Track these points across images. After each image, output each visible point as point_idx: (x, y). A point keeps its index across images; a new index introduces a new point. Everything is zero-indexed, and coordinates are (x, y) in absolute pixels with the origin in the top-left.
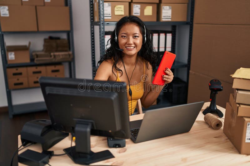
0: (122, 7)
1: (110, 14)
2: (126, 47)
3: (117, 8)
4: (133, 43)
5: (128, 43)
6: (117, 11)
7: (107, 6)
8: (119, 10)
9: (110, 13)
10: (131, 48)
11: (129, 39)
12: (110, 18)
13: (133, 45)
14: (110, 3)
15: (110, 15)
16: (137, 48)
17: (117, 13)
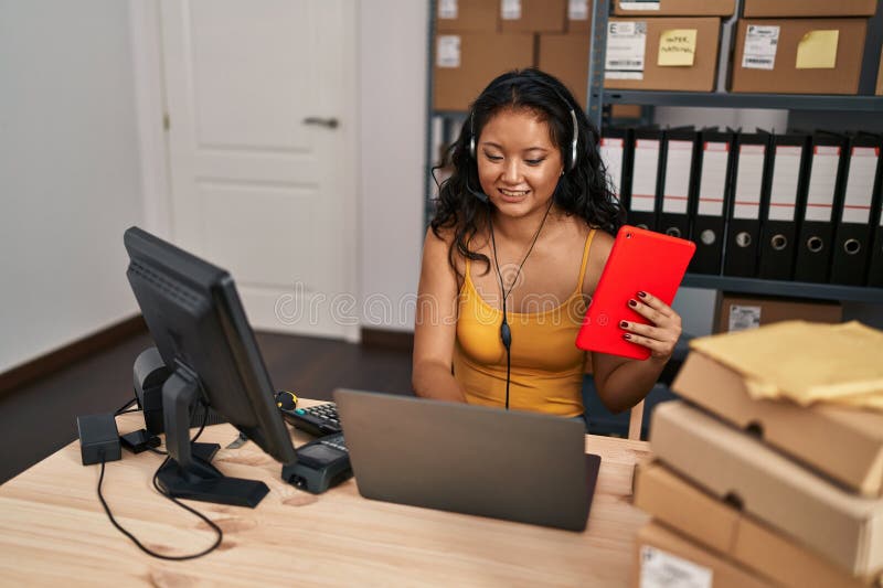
0: (691, 35)
1: (638, 63)
2: (500, 190)
3: (670, 40)
4: (521, 180)
5: (503, 179)
6: (670, 49)
7: (632, 33)
8: (675, 49)
9: (642, 59)
10: (516, 194)
11: (507, 165)
12: (639, 76)
13: (523, 187)
14: (643, 23)
15: (641, 67)
16: (537, 195)
17: (665, 59)
